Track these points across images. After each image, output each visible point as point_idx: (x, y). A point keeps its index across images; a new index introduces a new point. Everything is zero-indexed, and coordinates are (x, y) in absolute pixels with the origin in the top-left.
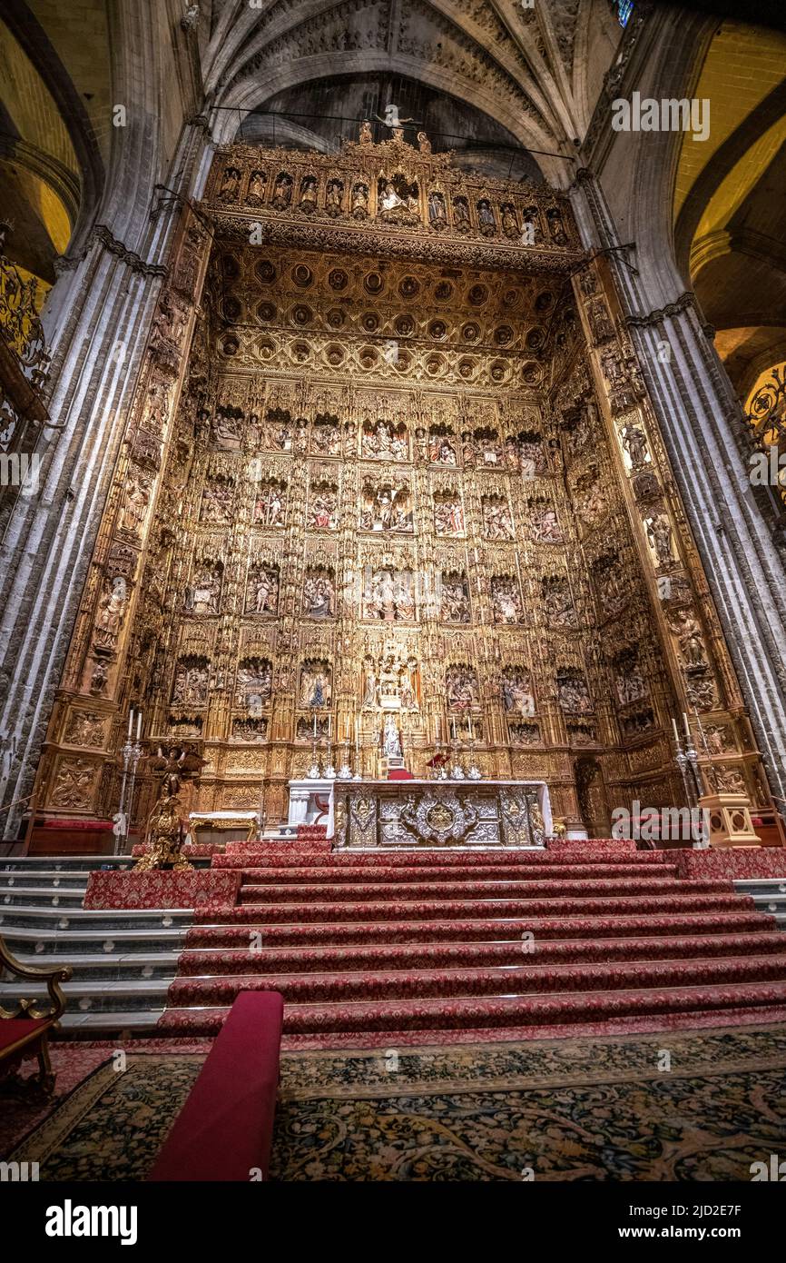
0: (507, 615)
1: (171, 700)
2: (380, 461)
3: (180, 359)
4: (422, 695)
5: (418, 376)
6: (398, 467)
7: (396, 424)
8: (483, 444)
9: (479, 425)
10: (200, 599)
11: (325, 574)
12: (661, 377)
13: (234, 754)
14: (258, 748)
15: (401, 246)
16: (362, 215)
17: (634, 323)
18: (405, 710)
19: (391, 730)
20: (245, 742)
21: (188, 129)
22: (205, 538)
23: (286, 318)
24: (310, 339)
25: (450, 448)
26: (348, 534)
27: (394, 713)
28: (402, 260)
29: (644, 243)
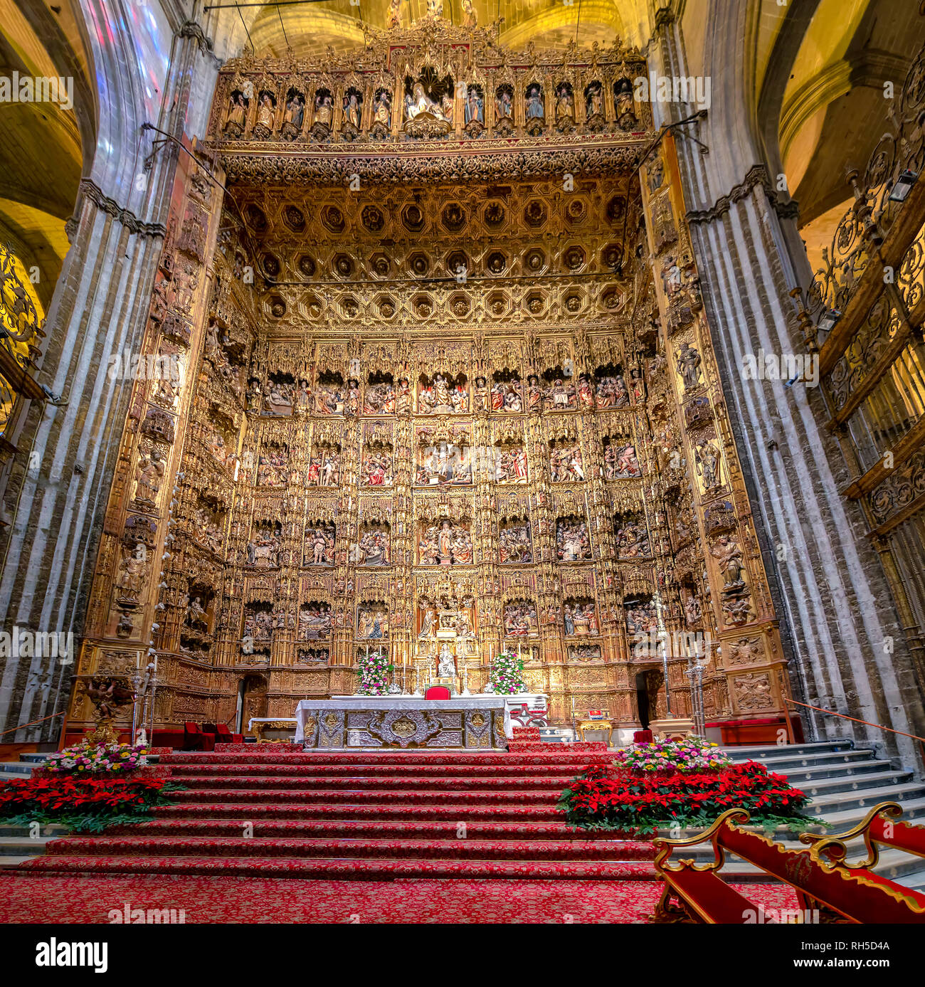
3: (192, 328)
5: (480, 319)
6: (457, 420)
7: (454, 375)
8: (554, 386)
9: (548, 366)
12: (722, 282)
17: (694, 220)
23: (328, 271)
24: (356, 291)
25: (515, 395)
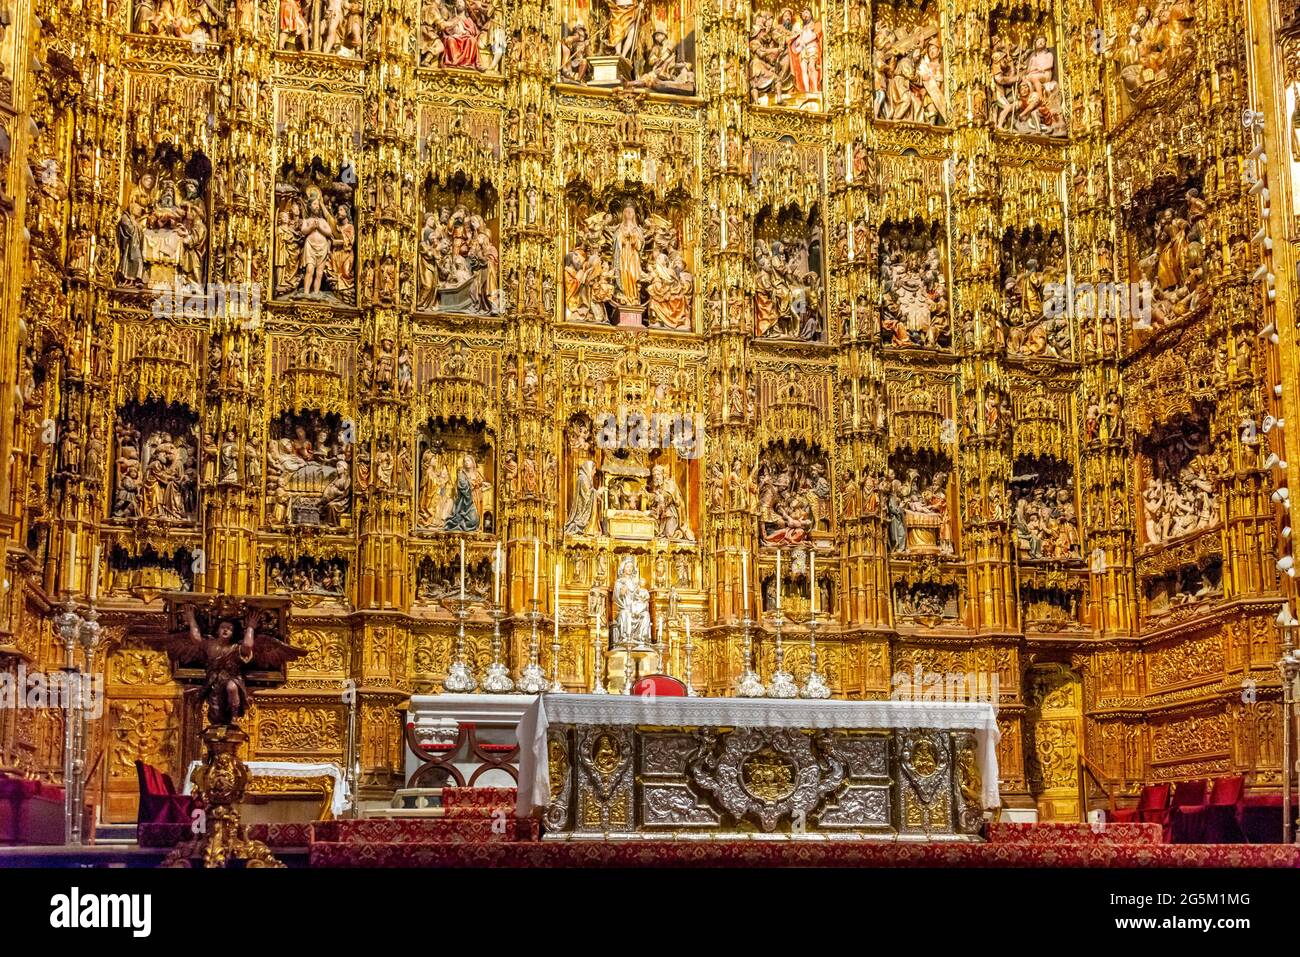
0: (912, 323)
1: (113, 509)
4: (702, 510)
10: (156, 257)
11: (470, 199)
14: (328, 624)
18: (663, 545)
19: (631, 585)
22: (154, 82)
26: (530, 89)
27: (638, 552)
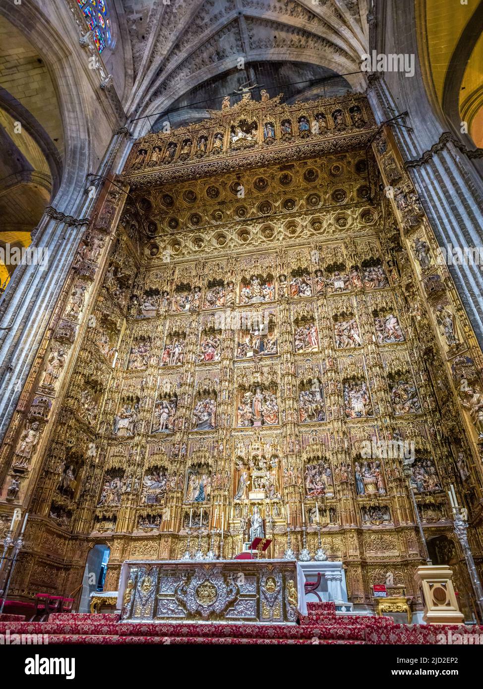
0: (356, 410)
1: (99, 503)
2: (252, 305)
3: (97, 270)
4: (283, 486)
5: (281, 239)
6: (267, 306)
7: (265, 275)
8: (335, 275)
9: (328, 263)
10: (121, 426)
11: (212, 395)
12: (435, 198)
13: (138, 544)
14: (152, 538)
15: (245, 162)
16: (218, 151)
17: (410, 165)
20: (144, 534)
21: (116, 137)
23: (186, 224)
24: (203, 233)
25: (307, 284)
26: (226, 363)
28: (248, 169)
29: (413, 109)
